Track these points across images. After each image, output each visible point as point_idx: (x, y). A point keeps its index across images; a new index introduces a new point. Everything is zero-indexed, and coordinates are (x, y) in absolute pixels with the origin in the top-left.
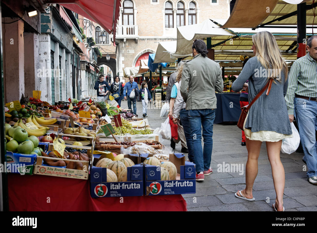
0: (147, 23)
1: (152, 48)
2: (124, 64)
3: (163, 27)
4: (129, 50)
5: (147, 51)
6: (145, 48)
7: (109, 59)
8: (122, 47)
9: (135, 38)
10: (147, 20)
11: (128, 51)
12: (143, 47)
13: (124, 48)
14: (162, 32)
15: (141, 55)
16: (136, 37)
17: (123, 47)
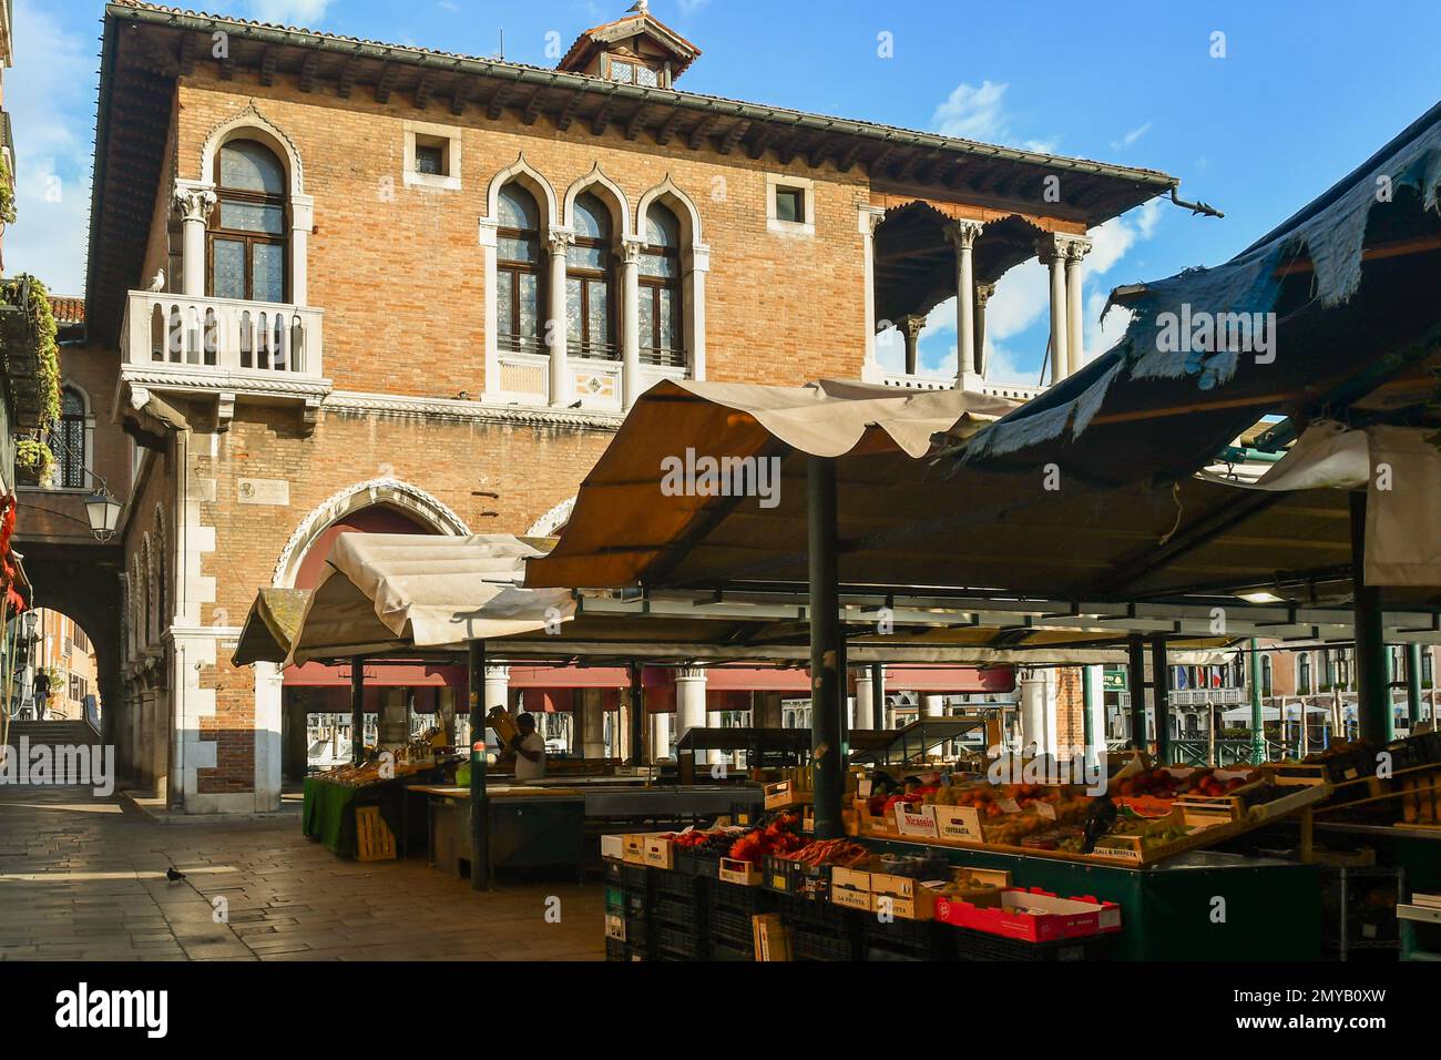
0: (381, 304)
1: (410, 477)
2: (212, 581)
3: (483, 343)
4: (255, 482)
5: (373, 495)
6: (367, 475)
7: (111, 525)
8: (200, 458)
9: (301, 397)
10: (376, 286)
11: (247, 489)
12: (349, 466)
13: (214, 463)
14: (479, 375)
15: (333, 517)
16: (310, 389)
17: (208, 458)
